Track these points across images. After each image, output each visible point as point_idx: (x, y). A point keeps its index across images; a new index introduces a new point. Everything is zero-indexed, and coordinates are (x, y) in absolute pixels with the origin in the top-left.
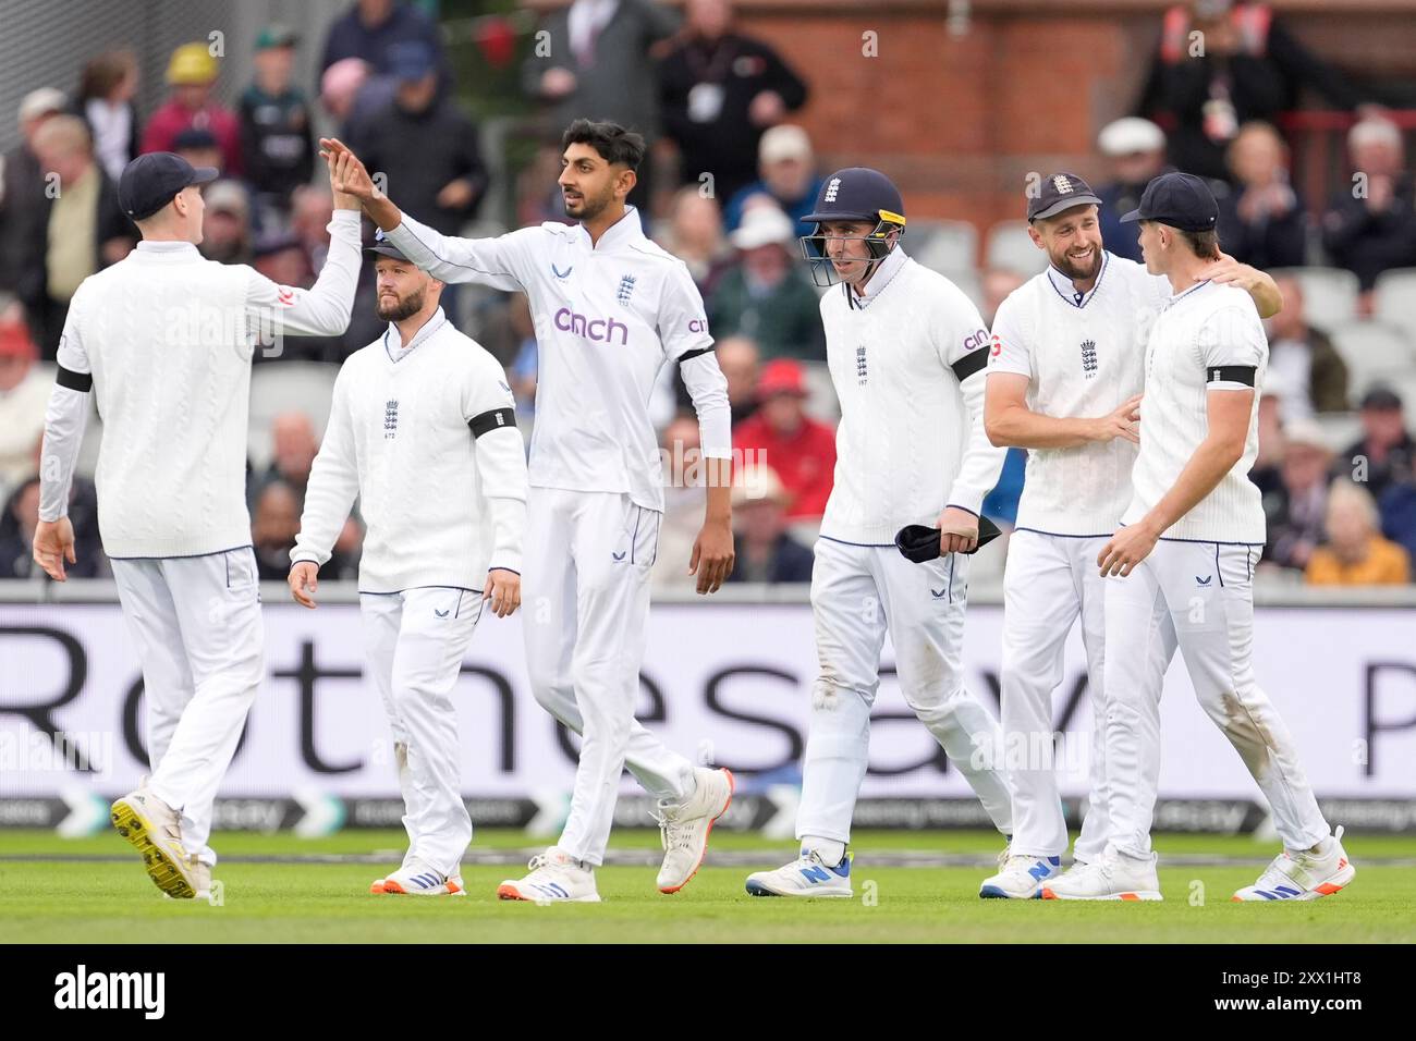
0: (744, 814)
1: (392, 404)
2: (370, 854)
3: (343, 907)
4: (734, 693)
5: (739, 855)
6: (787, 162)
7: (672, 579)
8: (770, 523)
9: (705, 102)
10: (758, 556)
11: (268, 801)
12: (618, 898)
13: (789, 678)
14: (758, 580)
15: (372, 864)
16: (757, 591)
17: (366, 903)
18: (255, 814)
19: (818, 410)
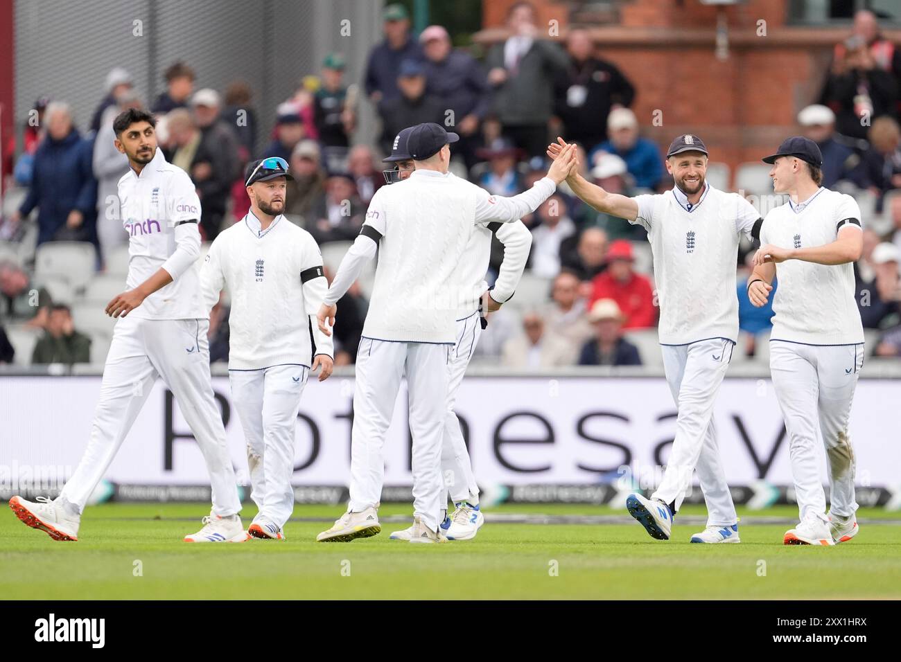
0: (598, 495)
1: (260, 262)
2: (389, 517)
3: (373, 547)
4: (593, 427)
5: (596, 518)
6: (624, 130)
7: (558, 363)
8: (613, 331)
9: (577, 95)
10: (606, 350)
11: (332, 487)
12: (528, 542)
13: (624, 419)
14: (605, 364)
15: (389, 523)
16: (606, 370)
17: (386, 545)
18: (325, 495)
19: (641, 268)
